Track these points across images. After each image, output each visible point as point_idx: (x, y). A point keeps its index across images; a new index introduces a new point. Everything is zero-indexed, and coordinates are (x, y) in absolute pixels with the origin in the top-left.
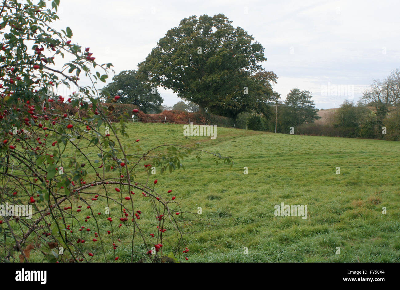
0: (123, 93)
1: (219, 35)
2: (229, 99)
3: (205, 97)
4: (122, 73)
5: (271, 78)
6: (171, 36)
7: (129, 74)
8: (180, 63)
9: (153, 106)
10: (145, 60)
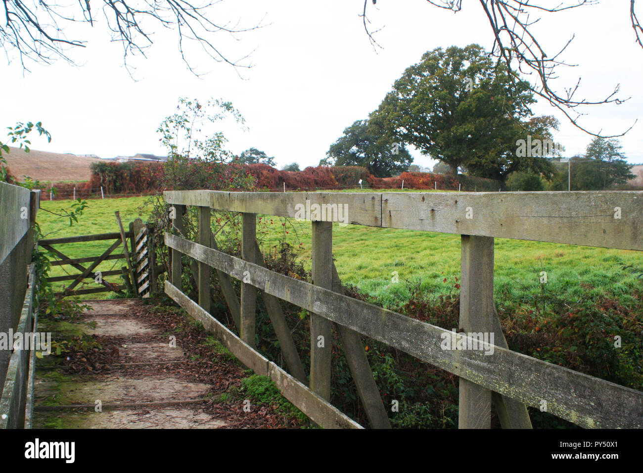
0: (358, 151)
1: (472, 72)
2: (494, 154)
3: (456, 154)
4: (355, 123)
5: (551, 123)
6: (409, 76)
7: (365, 124)
8: (422, 111)
9: (399, 167)
10: (377, 108)
